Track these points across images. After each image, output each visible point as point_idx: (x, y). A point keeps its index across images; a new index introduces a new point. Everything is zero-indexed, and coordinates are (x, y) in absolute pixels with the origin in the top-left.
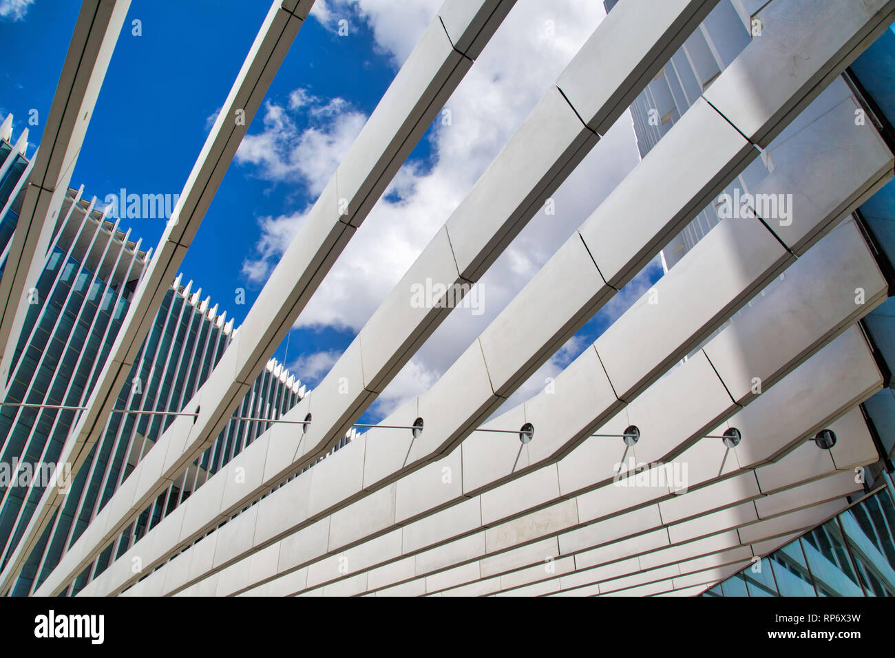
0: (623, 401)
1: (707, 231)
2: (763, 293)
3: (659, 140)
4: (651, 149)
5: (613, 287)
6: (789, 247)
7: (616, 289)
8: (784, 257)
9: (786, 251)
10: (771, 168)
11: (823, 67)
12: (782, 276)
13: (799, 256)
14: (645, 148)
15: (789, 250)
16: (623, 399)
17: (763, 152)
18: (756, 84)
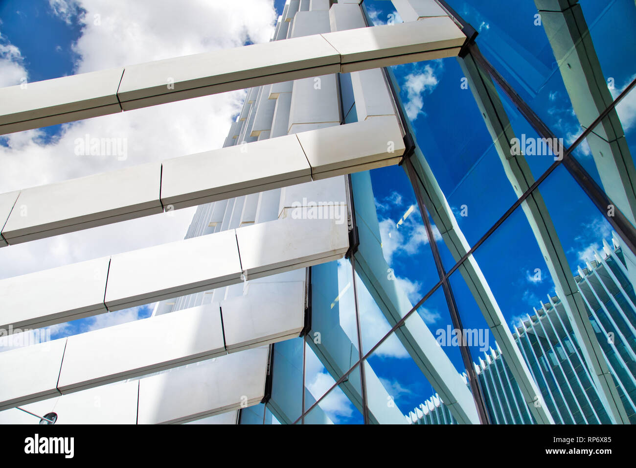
0: (59, 391)
1: (192, 306)
2: (198, 363)
3: (201, 235)
4: (193, 237)
5: (107, 308)
6: (227, 345)
7: (108, 310)
8: (221, 349)
9: (224, 346)
10: (245, 293)
11: (299, 258)
12: (214, 359)
13: (229, 353)
14: (191, 234)
15: (225, 347)
16: (60, 390)
17: (246, 283)
18: (266, 242)
